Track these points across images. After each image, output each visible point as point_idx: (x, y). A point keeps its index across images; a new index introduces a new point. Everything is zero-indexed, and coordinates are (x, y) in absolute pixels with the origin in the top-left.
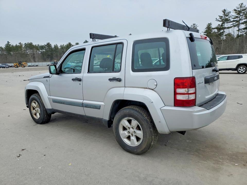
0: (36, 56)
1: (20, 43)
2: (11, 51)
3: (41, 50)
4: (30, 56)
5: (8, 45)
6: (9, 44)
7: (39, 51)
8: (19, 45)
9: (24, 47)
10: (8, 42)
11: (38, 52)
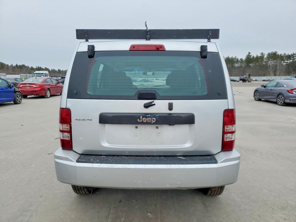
0: (278, 68)
1: (262, 54)
2: (250, 63)
3: (287, 60)
4: (271, 68)
5: (249, 57)
6: (250, 55)
7: (284, 62)
8: (261, 55)
9: (266, 58)
10: (249, 52)
11: (282, 62)
